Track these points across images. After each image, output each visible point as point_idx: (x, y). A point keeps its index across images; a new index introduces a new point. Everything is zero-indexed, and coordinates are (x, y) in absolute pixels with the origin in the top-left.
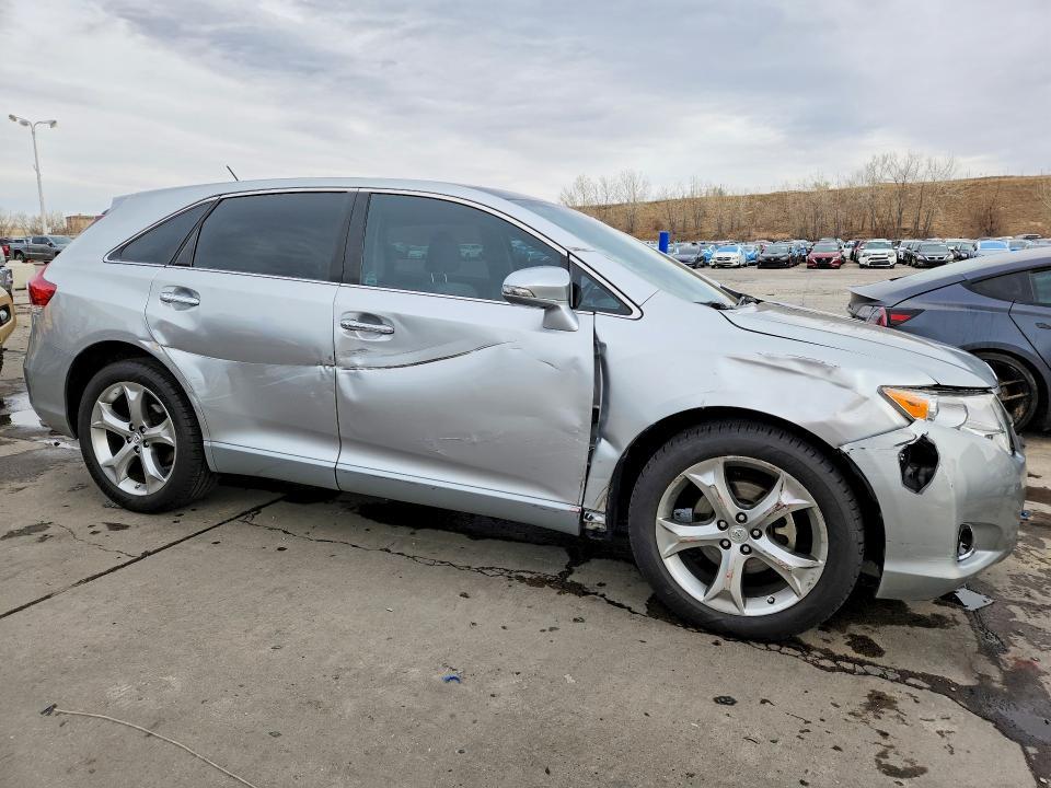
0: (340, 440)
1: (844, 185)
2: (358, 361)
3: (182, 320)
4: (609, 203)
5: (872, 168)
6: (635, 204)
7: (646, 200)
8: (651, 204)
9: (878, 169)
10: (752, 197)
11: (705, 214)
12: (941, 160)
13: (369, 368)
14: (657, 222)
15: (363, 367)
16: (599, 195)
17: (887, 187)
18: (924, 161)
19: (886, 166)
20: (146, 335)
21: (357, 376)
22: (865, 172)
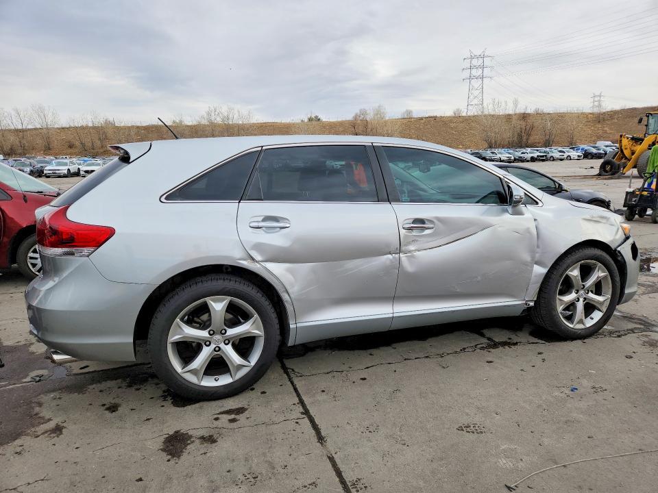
0: (393, 298)
1: (195, 123)
2: (412, 248)
3: (277, 240)
4: (24, 127)
5: (209, 114)
6: (47, 129)
7: (56, 126)
8: (59, 129)
9: (213, 114)
10: (138, 127)
11: (106, 138)
12: (244, 112)
13: (419, 251)
14: (69, 142)
15: (416, 250)
16: (14, 121)
17: (219, 125)
18: (236, 112)
19: (216, 113)
20: (245, 255)
21: (413, 257)
22: (205, 116)
